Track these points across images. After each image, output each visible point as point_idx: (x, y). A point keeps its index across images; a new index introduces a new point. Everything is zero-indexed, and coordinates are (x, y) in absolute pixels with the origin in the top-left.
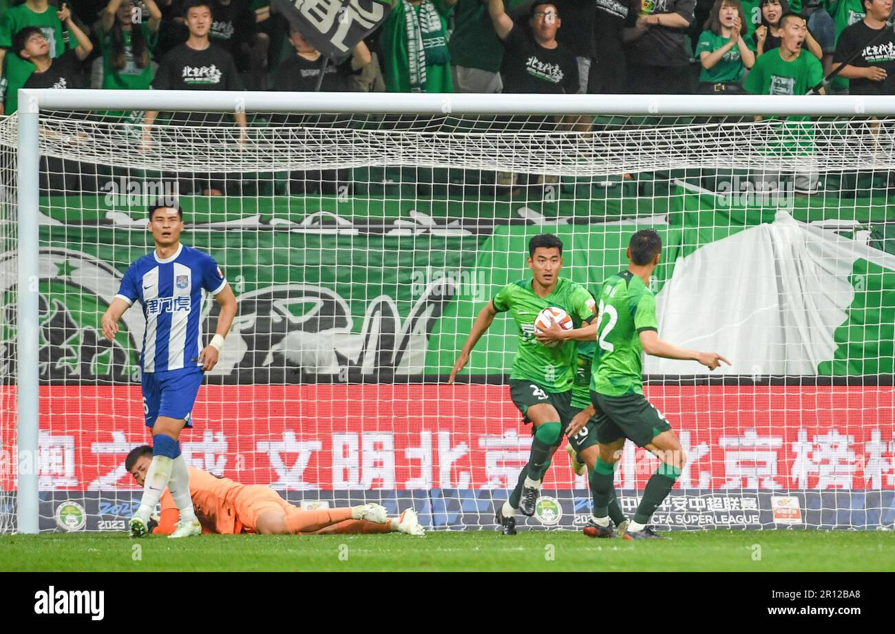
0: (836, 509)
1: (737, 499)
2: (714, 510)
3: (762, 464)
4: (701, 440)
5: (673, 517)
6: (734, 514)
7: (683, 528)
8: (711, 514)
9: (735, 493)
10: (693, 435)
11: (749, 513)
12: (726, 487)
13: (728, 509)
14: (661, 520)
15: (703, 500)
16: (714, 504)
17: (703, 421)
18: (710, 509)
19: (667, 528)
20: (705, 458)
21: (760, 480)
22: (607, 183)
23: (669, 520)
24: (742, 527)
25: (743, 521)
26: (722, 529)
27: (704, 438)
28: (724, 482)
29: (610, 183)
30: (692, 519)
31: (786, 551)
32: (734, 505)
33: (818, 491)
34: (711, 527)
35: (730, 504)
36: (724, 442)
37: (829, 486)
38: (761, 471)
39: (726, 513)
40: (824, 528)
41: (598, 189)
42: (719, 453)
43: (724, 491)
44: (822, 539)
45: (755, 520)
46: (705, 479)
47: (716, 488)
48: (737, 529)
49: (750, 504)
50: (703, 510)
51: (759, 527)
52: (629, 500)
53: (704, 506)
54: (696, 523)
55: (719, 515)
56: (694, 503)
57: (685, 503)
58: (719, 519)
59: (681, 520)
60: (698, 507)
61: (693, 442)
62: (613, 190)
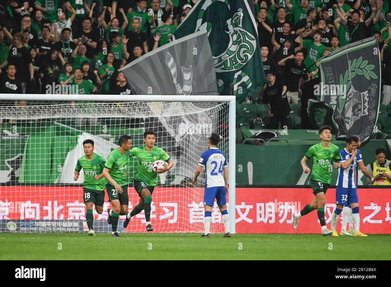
0: (104, 227)
1: (72, 223)
2: (65, 226)
3: (80, 211)
4: (61, 204)
5: (52, 228)
6: (71, 227)
7: (55, 232)
8: (64, 227)
9: (71, 221)
10: (58, 202)
11: (76, 227)
12: (69, 219)
13: (69, 226)
14: (48, 229)
15: (61, 223)
16: (65, 224)
17: (62, 198)
18: (64, 226)
19: (50, 232)
20: (62, 210)
21: (80, 217)
22: (31, 122)
23: (51, 229)
24: (74, 232)
25: (74, 230)
26: (67, 232)
27: (62, 203)
28: (68, 217)
29: (32, 122)
30: (58, 229)
31: (88, 239)
32: (71, 224)
33: (98, 220)
34: (64, 232)
35: (70, 224)
36: (68, 204)
37: (102, 219)
38: (80, 214)
39: (68, 227)
40: (100, 232)
41: (28, 125)
42: (67, 208)
43: (68, 220)
44: (99, 236)
45: (78, 230)
46: (62, 217)
47: (66, 220)
48: (72, 232)
49: (76, 224)
50: (61, 226)
51: (79, 232)
52: (38, 223)
53: (62, 225)
54: (59, 230)
55: (66, 228)
56: (58, 224)
57: (55, 224)
58: (66, 229)
59: (54, 229)
60: (60, 225)
61: (58, 205)
62: (33, 125)
